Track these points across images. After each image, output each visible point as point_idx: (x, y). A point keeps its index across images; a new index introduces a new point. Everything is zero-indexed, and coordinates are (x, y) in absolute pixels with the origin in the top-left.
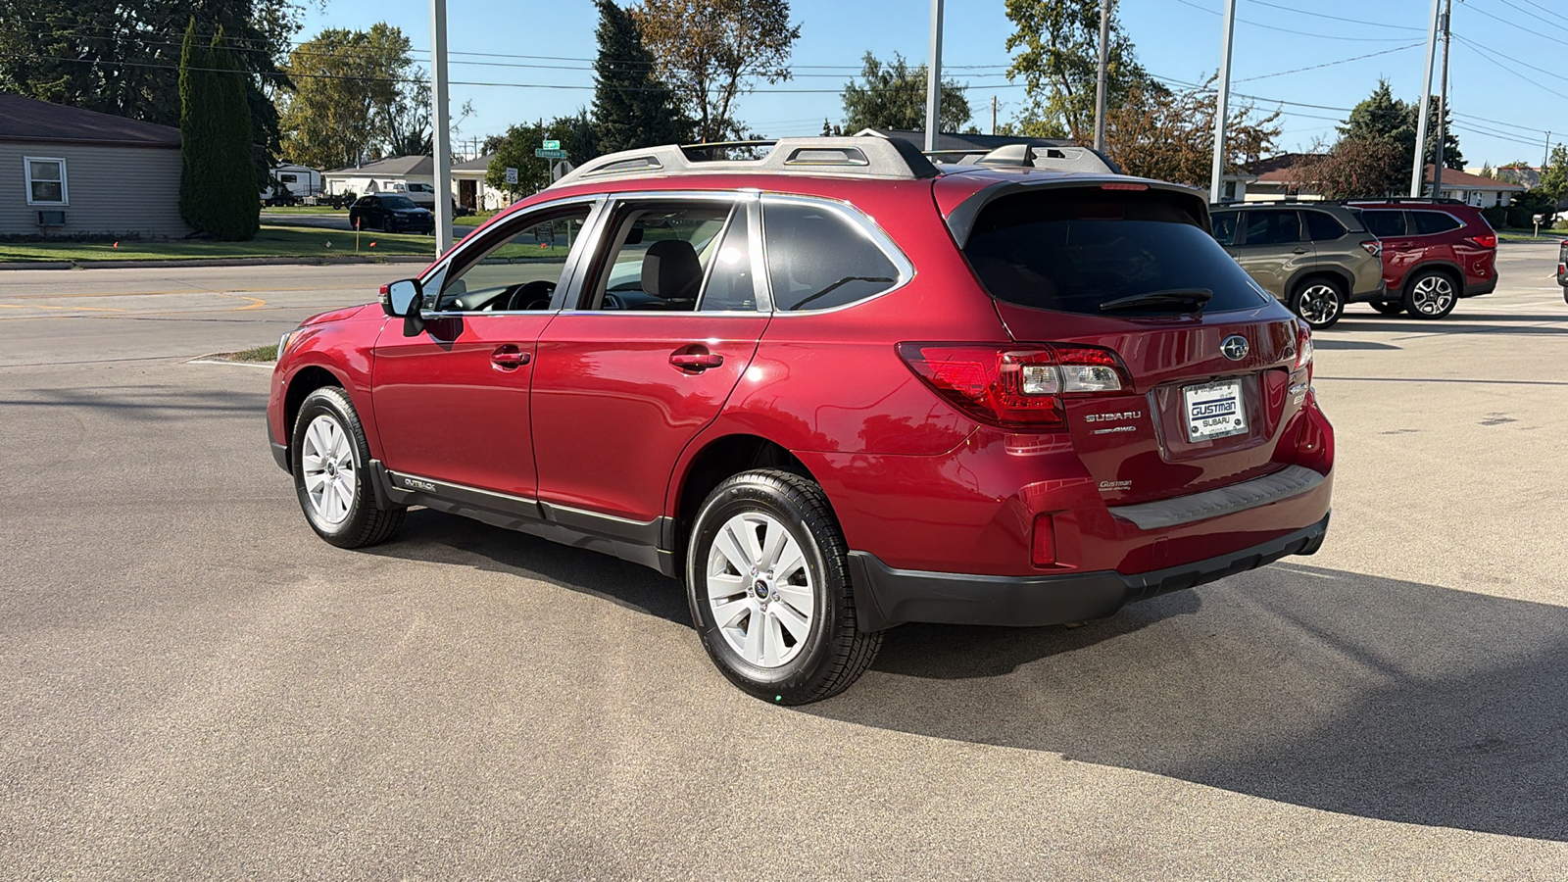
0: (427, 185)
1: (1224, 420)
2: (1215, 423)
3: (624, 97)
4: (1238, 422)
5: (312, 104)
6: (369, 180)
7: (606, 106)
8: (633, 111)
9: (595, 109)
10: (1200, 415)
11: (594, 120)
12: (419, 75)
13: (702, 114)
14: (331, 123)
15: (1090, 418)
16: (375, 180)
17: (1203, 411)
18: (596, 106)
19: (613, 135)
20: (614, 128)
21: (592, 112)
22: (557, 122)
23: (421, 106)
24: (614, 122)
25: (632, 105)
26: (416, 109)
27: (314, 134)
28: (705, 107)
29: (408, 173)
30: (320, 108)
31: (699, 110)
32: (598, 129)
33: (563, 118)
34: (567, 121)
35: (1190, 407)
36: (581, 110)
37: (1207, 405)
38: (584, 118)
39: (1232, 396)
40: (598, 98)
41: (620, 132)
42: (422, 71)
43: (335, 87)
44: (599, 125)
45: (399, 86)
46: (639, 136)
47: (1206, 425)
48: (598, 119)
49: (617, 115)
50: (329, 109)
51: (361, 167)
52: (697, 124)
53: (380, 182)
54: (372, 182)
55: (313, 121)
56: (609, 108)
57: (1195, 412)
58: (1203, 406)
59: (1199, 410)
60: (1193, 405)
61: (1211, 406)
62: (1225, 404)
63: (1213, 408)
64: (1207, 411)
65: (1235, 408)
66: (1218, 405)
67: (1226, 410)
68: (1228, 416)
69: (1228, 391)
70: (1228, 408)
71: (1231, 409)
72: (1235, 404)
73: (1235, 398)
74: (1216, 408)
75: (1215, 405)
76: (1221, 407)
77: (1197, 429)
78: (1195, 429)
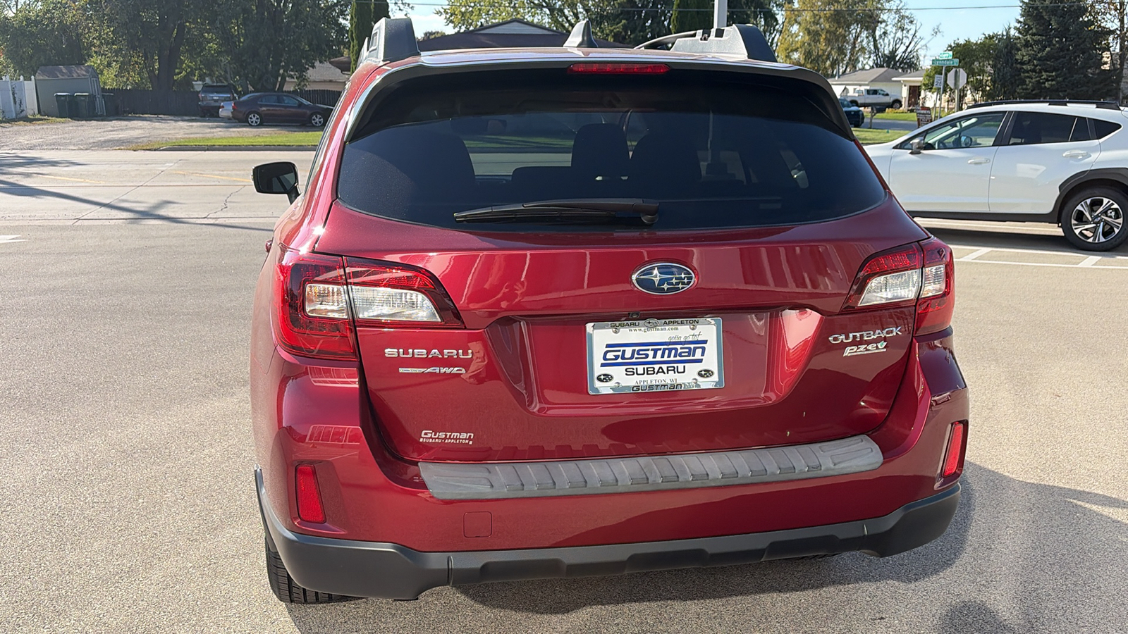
0: (882, 90)
1: (675, 370)
2: (651, 372)
3: (1044, 14)
5: (809, 33)
6: (843, 87)
7: (1029, 22)
8: (1051, 25)
9: (1018, 25)
10: (620, 360)
11: (1017, 34)
12: (899, 8)
13: (1119, 24)
14: (822, 45)
15: (390, 352)
16: (847, 87)
17: (628, 356)
18: (1019, 22)
19: (1031, 46)
20: (1033, 39)
21: (1016, 28)
22: (986, 38)
23: (900, 31)
24: (1033, 34)
25: (1051, 20)
26: (896, 33)
27: (808, 54)
28: (1123, 18)
29: (872, 81)
30: (814, 35)
31: (1117, 21)
32: (1018, 41)
33: (991, 34)
34: (996, 35)
35: (600, 349)
36: (1007, 27)
37: (638, 348)
38: (1008, 33)
39: (700, 338)
40: (1022, 16)
41: (1037, 42)
42: (903, 4)
43: (827, 19)
44: (1019, 38)
45: (884, 17)
46: (1054, 45)
47: (630, 373)
48: (1020, 33)
49: (1036, 29)
50: (821, 35)
51: (839, 77)
52: (1113, 32)
53: (851, 88)
54: (845, 88)
55: (809, 44)
56: (1030, 24)
57: (610, 356)
58: (629, 349)
59: (620, 354)
60: (608, 346)
61: (648, 350)
62: (681, 348)
63: (651, 353)
64: (636, 356)
65: (703, 355)
66: (664, 350)
67: (680, 356)
68: (683, 365)
69: (692, 332)
70: (687, 354)
71: (694, 356)
72: (704, 349)
73: (705, 342)
74: (659, 353)
75: (660, 349)
76: (673, 352)
77: (607, 378)
78: (602, 377)
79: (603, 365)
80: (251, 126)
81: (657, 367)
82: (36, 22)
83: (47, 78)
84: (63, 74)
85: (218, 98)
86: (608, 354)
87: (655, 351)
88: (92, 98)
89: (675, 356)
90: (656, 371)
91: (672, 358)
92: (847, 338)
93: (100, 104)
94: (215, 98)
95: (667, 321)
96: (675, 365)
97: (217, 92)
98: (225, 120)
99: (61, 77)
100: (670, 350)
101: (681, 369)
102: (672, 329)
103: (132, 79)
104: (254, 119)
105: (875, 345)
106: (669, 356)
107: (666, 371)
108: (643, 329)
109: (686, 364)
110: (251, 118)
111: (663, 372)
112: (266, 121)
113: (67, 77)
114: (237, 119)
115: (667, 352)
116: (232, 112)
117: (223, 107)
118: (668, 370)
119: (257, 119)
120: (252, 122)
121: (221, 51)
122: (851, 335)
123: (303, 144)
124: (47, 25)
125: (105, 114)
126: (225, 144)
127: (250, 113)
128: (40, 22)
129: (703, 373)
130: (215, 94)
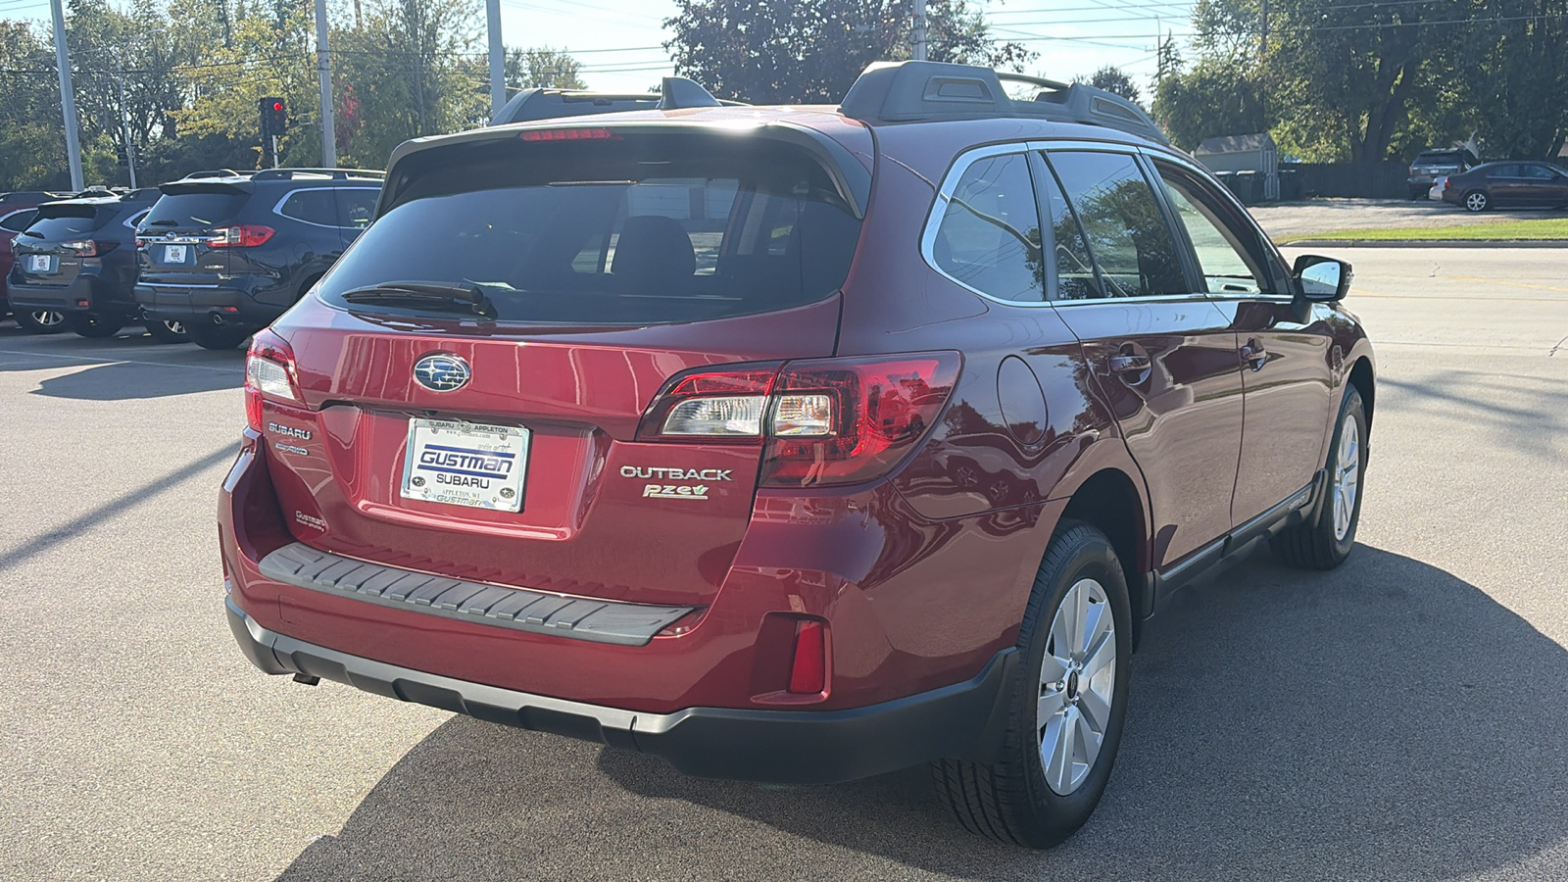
1: (479, 484)
2: (456, 482)
4: (508, 493)
10: (434, 464)
15: (272, 427)
17: (441, 460)
35: (419, 450)
37: (450, 453)
39: (509, 451)
47: (441, 480)
57: (427, 457)
58: (443, 453)
59: (435, 457)
60: (427, 446)
61: (457, 456)
62: (489, 460)
63: (459, 460)
64: (447, 462)
65: (508, 471)
66: (472, 458)
67: (486, 468)
68: (487, 479)
69: (502, 443)
70: (492, 467)
71: (499, 470)
72: (510, 463)
73: (513, 456)
74: (467, 461)
75: (467, 457)
76: (480, 462)
77: (419, 482)
78: (417, 480)
79: (420, 467)
80: (1469, 211)
81: (463, 477)
82: (1211, 82)
83: (1209, 153)
84: (1229, 146)
85: (1437, 172)
86: (426, 455)
87: (464, 458)
88: (1260, 177)
89: (480, 468)
90: (462, 481)
91: (477, 470)
92: (644, 472)
93: (1272, 184)
94: (1433, 172)
95: (479, 425)
96: (479, 478)
97: (1438, 163)
98: (1435, 203)
99: (1226, 151)
100: (477, 460)
101: (485, 484)
102: (484, 436)
103: (1325, 150)
104: (1476, 202)
105: (689, 488)
106: (475, 467)
107: (470, 483)
108: (457, 432)
109: (491, 479)
110: (1472, 200)
111: (467, 484)
112: (1494, 205)
113: (1233, 151)
114: (1452, 202)
115: (474, 461)
116: (1443, 192)
117: (1436, 184)
118: (472, 483)
119: (1482, 200)
120: (1473, 206)
121: (1464, 103)
122: (650, 470)
123: (1504, 238)
124: (1225, 85)
125: (1278, 198)
126: (1380, 238)
127: (1471, 193)
128: (1215, 82)
129: (505, 491)
130: (1434, 166)
